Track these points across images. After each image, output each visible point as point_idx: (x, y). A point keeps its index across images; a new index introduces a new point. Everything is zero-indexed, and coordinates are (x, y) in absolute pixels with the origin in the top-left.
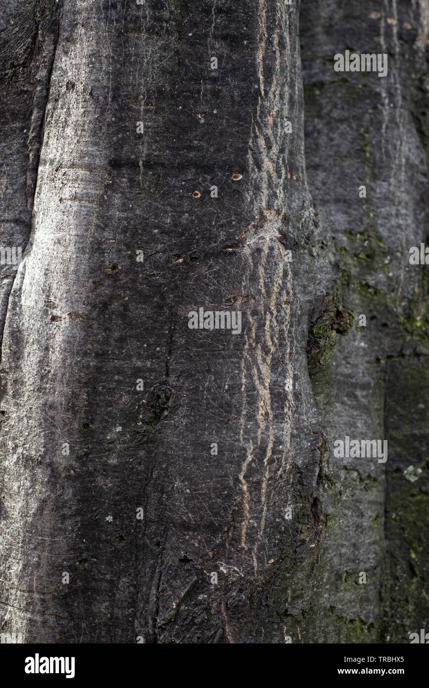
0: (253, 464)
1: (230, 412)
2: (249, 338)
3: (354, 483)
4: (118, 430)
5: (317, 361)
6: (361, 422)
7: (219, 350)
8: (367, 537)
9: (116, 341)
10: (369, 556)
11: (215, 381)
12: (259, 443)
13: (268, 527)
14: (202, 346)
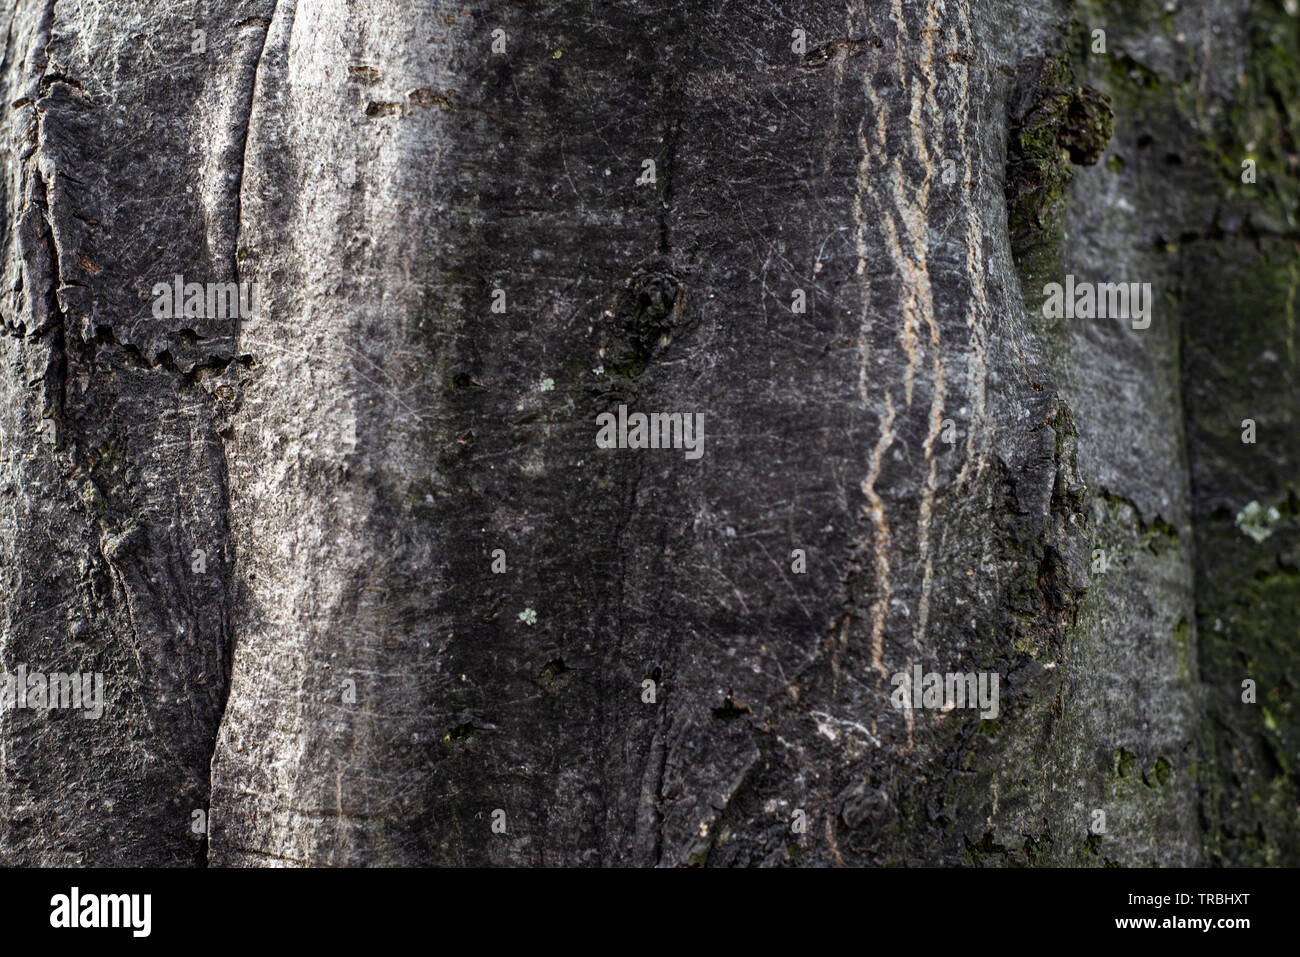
0: (897, 454)
1: (829, 329)
2: (871, 142)
3: (1127, 533)
4: (543, 389)
5: (1030, 216)
6: (1132, 389)
7: (796, 179)
8: (1165, 669)
9: (531, 161)
10: (1171, 715)
11: (789, 253)
12: (909, 400)
13: (937, 619)
14: (749, 171)
